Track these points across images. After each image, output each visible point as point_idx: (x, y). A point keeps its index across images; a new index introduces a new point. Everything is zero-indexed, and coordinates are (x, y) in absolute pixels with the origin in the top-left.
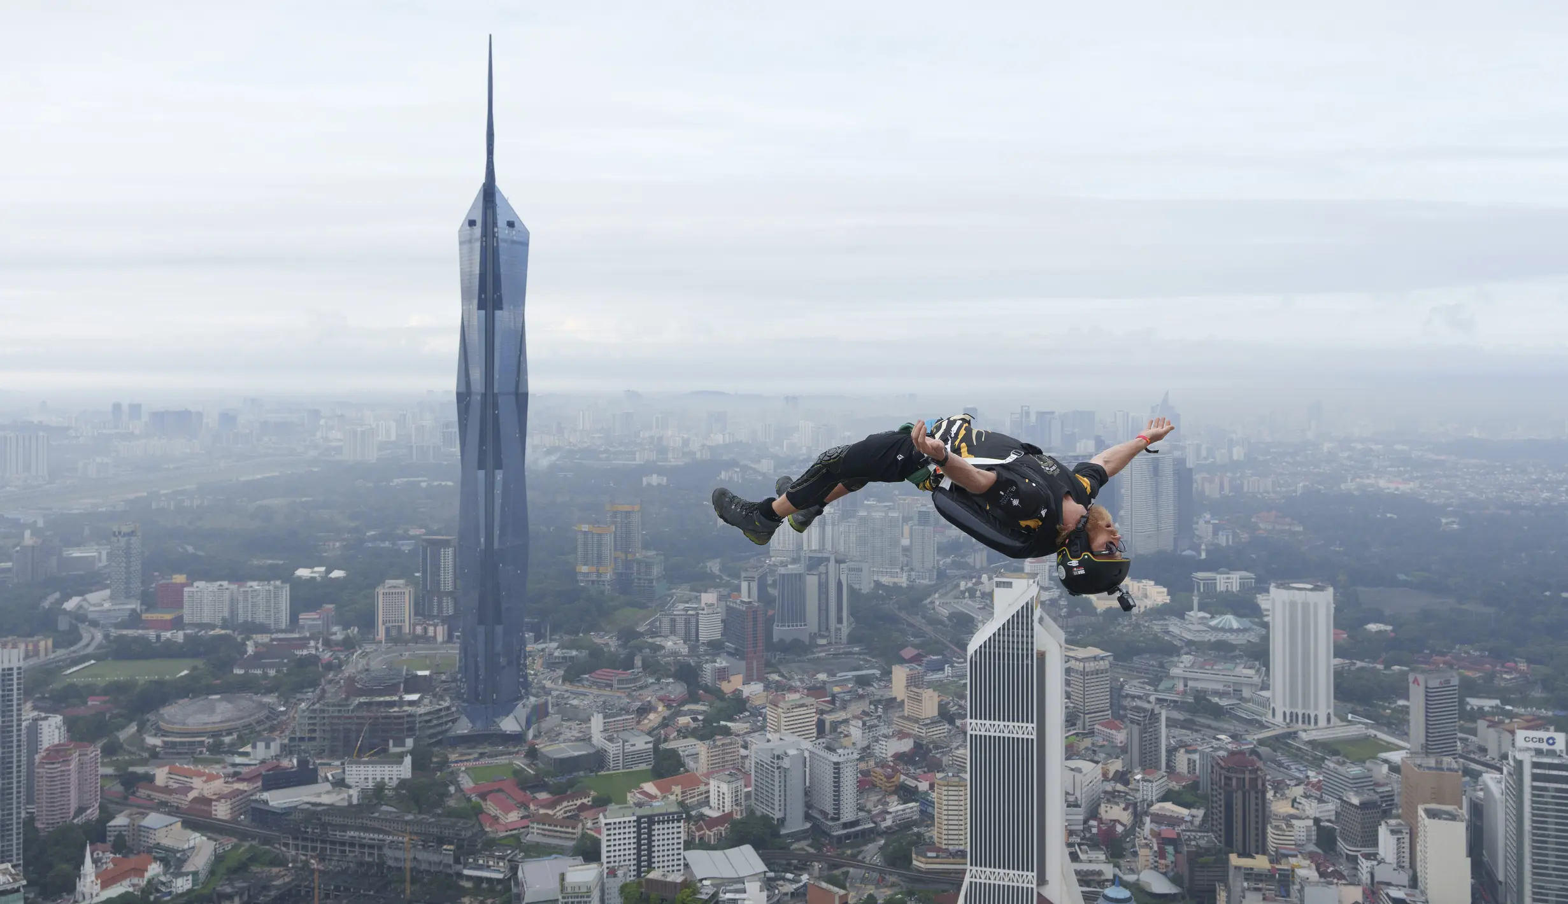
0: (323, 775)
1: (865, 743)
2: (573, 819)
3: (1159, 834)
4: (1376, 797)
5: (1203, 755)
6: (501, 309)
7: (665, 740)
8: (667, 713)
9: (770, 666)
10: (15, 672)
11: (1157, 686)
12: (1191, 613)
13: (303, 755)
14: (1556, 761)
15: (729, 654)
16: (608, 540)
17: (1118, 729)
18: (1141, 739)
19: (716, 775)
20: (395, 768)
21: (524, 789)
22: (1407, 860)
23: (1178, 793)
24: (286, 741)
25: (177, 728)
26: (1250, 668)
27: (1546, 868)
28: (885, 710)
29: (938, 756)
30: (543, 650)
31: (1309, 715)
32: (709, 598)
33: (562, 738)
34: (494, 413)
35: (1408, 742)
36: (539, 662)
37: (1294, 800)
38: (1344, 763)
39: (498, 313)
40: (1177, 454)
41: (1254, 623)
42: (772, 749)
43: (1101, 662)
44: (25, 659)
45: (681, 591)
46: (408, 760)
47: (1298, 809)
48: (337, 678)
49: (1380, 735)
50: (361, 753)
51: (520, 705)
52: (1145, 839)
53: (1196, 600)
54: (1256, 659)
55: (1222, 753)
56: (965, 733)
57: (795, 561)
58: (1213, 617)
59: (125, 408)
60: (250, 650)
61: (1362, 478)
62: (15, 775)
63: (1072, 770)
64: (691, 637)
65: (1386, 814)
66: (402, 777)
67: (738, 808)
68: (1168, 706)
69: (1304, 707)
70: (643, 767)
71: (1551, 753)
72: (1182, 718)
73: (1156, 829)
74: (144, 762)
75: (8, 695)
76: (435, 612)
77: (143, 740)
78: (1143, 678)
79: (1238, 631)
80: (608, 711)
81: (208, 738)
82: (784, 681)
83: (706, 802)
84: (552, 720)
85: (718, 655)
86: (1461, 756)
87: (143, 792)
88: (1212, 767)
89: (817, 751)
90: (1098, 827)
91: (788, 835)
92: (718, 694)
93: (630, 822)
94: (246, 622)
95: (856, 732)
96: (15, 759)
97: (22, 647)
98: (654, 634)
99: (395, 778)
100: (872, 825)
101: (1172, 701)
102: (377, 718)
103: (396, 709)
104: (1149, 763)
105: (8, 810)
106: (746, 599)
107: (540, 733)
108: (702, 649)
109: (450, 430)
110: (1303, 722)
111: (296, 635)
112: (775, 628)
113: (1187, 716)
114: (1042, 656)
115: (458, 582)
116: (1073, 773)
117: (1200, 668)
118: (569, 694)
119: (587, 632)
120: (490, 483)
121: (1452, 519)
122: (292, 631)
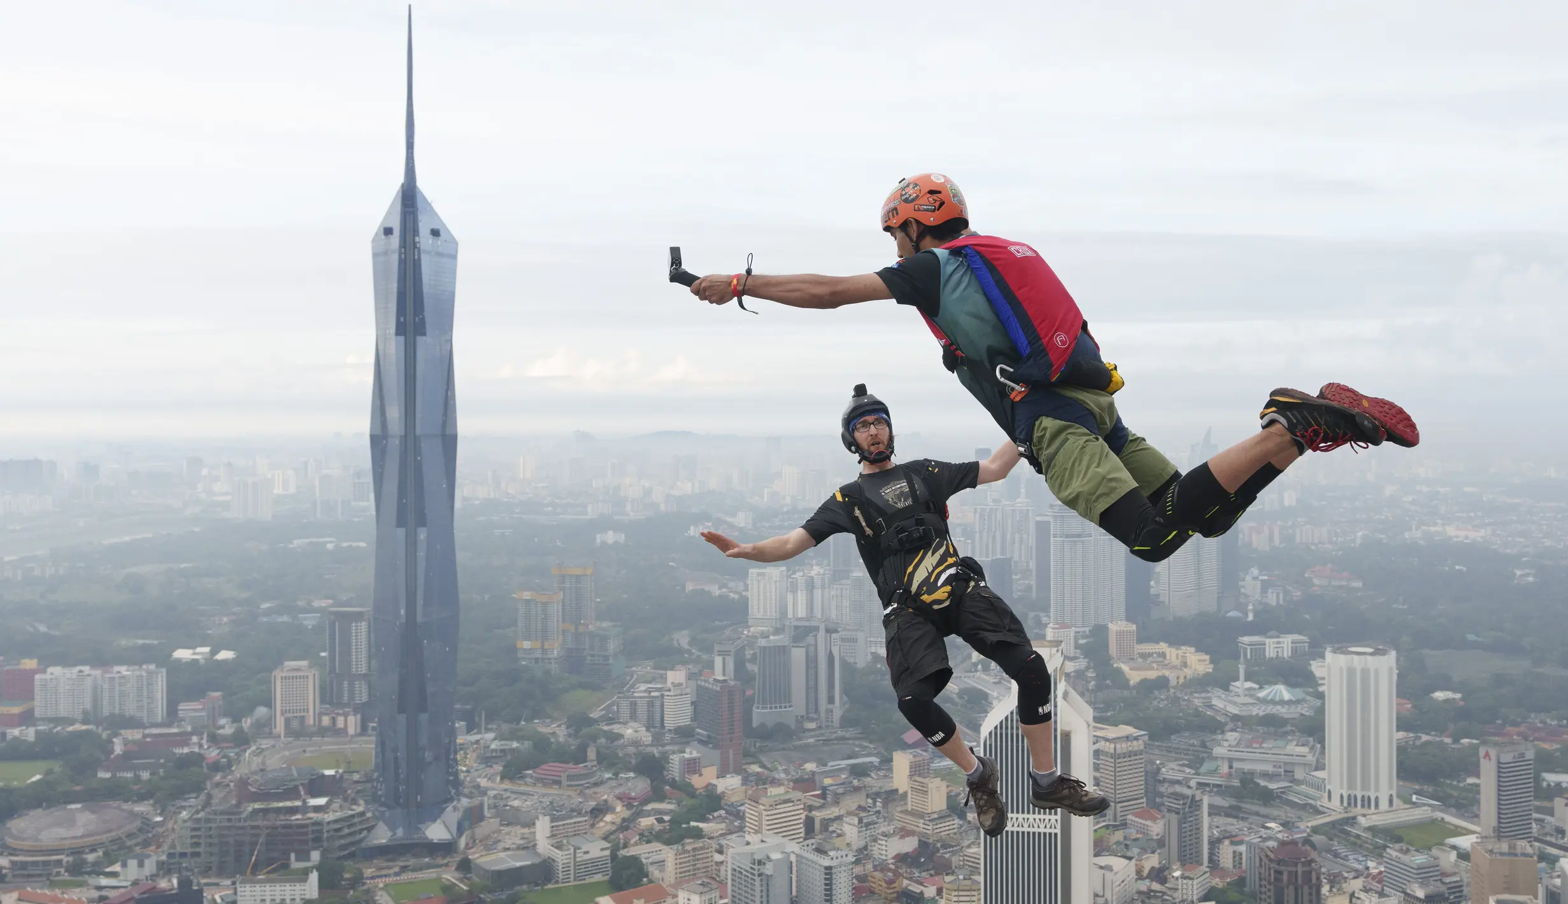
0: (209, 897)
1: (862, 844)
4: (1443, 888)
5: (1250, 846)
6: (424, 334)
7: (625, 846)
8: (627, 814)
9: (750, 756)
11: (1198, 768)
12: (1237, 684)
13: (185, 873)
15: (701, 742)
16: (555, 609)
17: (1154, 819)
18: (1180, 828)
19: (685, 885)
20: (298, 886)
23: (1223, 891)
24: (164, 858)
25: (27, 844)
26: (1303, 745)
28: (885, 804)
29: (947, 856)
30: (477, 742)
31: (1369, 798)
32: (676, 676)
33: (501, 846)
34: (415, 459)
35: (1478, 824)
36: (472, 757)
37: (1352, 895)
38: (1408, 851)
39: (421, 339)
41: (1308, 694)
42: (752, 854)
43: (1135, 743)
45: (645, 668)
46: (314, 877)
48: (226, 781)
49: (1448, 818)
50: (255, 869)
51: (450, 809)
53: (1242, 669)
54: (1310, 735)
55: (1271, 844)
57: (777, 631)
58: (1261, 688)
60: (118, 749)
61: (1428, 525)
64: (654, 723)
66: (308, 897)
68: (1211, 791)
69: (1363, 789)
70: (598, 878)
72: (1226, 804)
76: (346, 699)
78: (1183, 759)
79: (1290, 702)
80: (556, 813)
81: (67, 855)
82: (766, 772)
84: (490, 825)
85: (687, 743)
86: (1537, 840)
88: (1261, 860)
89: (805, 854)
92: (688, 790)
94: (112, 715)
95: (850, 831)
98: (611, 721)
101: (1216, 786)
102: (275, 828)
103: (299, 816)
104: (1188, 857)
106: (721, 678)
107: (474, 841)
108: (668, 737)
110: (1363, 806)
111: (175, 730)
112: (755, 710)
113: (1233, 802)
114: (1067, 737)
115: (373, 662)
116: (1103, 871)
117: (1248, 747)
118: (508, 794)
119: (530, 719)
120: (411, 543)
121: (1527, 571)
122: (170, 725)
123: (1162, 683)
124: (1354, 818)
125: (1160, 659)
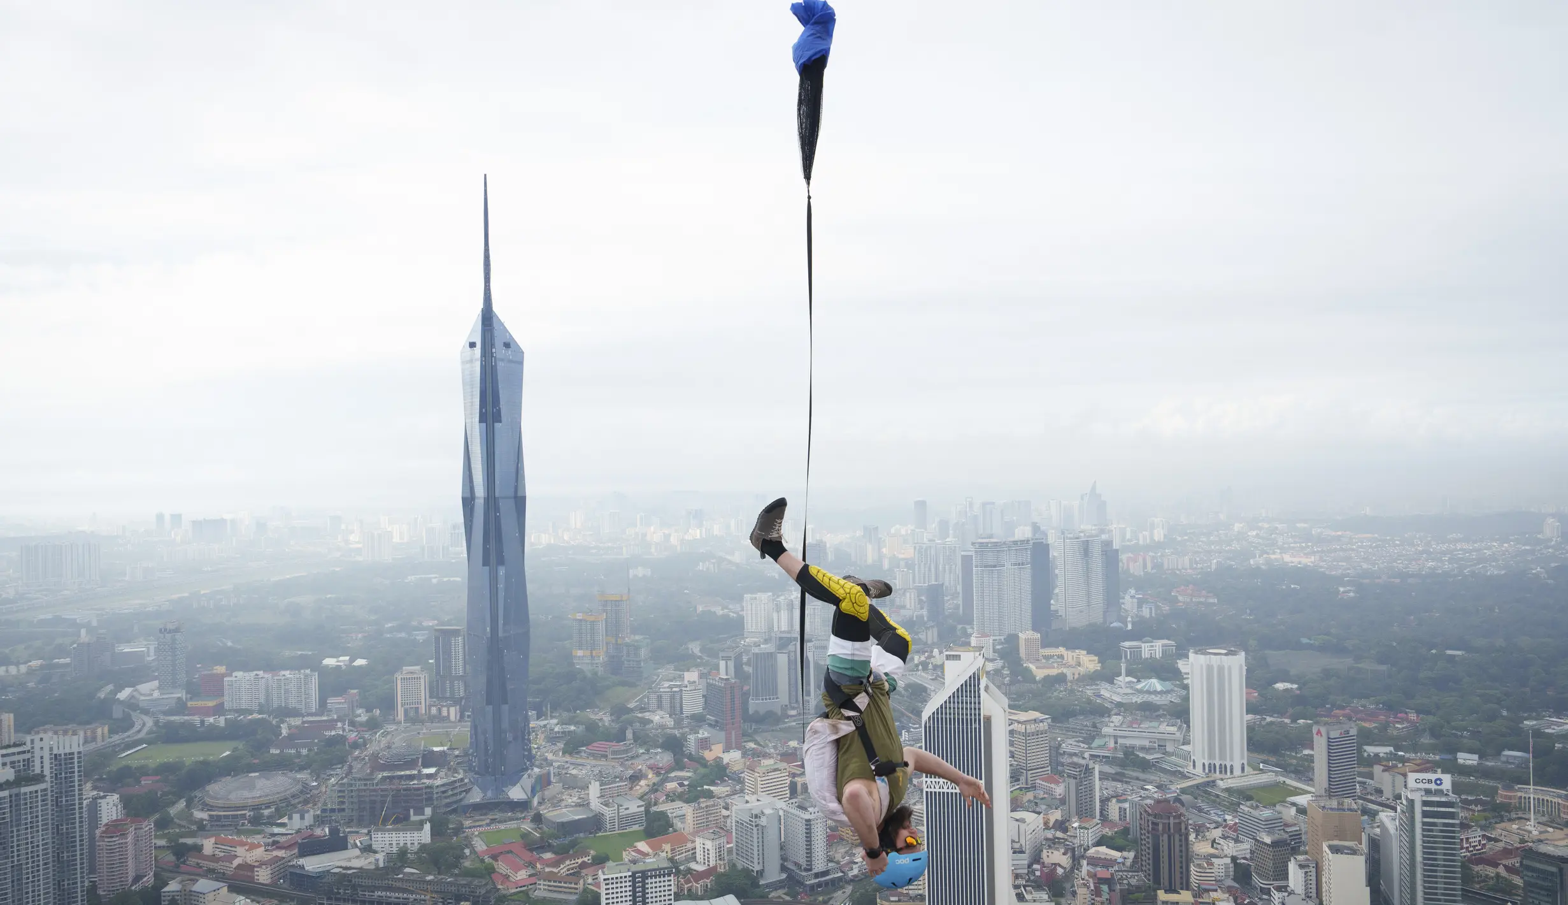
0: (352, 842)
2: (576, 875)
3: (1095, 875)
4: (1286, 836)
5: (1133, 804)
6: (500, 422)
7: (655, 804)
8: (656, 779)
9: (747, 736)
10: (76, 756)
11: (1091, 743)
12: (1120, 678)
13: (334, 824)
14: (1443, 799)
15: (710, 725)
16: (601, 627)
17: (1057, 783)
18: (1077, 790)
19: (701, 834)
20: (416, 834)
21: (531, 850)
22: (1314, 891)
23: (1112, 838)
24: (319, 812)
25: (220, 803)
26: (1173, 726)
27: (1436, 894)
30: (545, 726)
31: (1225, 766)
32: (691, 676)
33: (563, 804)
34: (495, 514)
35: (1313, 786)
36: (541, 736)
37: (1214, 841)
38: (1257, 807)
39: (497, 425)
40: (1104, 537)
41: (1175, 686)
42: (751, 809)
43: (1041, 724)
44: (83, 745)
45: (667, 670)
46: (427, 827)
47: (1217, 849)
48: (363, 756)
49: (1288, 781)
50: (385, 821)
51: (526, 776)
52: (1083, 879)
53: (1123, 667)
54: (1178, 717)
55: (1149, 802)
56: (922, 791)
57: (766, 641)
58: (1139, 681)
59: (167, 518)
60: (285, 732)
61: (1268, 553)
62: (78, 848)
63: (1017, 820)
64: (675, 710)
65: (1295, 851)
66: (423, 842)
67: (722, 863)
68: (1101, 761)
69: (1221, 759)
70: (636, 828)
71: (1439, 792)
72: (1113, 772)
73: (1092, 870)
74: (192, 834)
75: (71, 777)
76: (448, 695)
77: (192, 814)
78: (1077, 737)
79: (1161, 693)
80: (602, 779)
81: (250, 811)
82: (760, 748)
83: (693, 858)
84: (555, 788)
85: (700, 727)
86: (1360, 798)
87: (192, 861)
88: (1141, 814)
89: (791, 810)
90: (1042, 871)
91: (767, 886)
92: (702, 762)
93: (625, 877)
94: (280, 707)
96: (78, 834)
97: (82, 734)
98: (643, 710)
99: (416, 844)
100: (841, 874)
101: (1104, 757)
102: (398, 791)
103: (416, 782)
104: (1084, 812)
105: (73, 879)
106: (724, 677)
107: (544, 800)
108: (686, 722)
109: (457, 531)
110: (1221, 772)
111: (325, 718)
112: (751, 701)
113: (1119, 770)
114: (988, 720)
115: (467, 666)
116: (1018, 823)
117: (1129, 727)
118: (568, 765)
119: (583, 709)
120: (493, 579)
121: (1349, 588)
122: (322, 715)
123: (1061, 679)
124: (1214, 782)
125: (1059, 660)
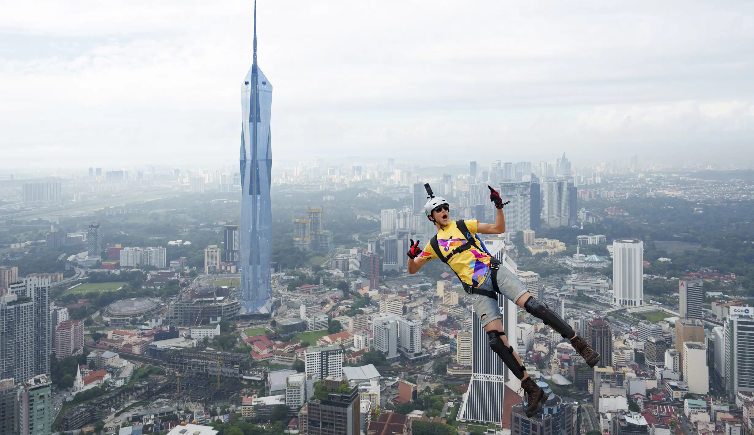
0: (181, 334)
1: (425, 317)
2: (292, 352)
3: (562, 357)
4: (664, 339)
6: (260, 122)
7: (334, 317)
8: (334, 304)
9: (381, 282)
10: (47, 289)
11: (560, 288)
12: (576, 255)
13: (172, 325)
14: (749, 321)
15: (363, 277)
16: (308, 225)
19: (356, 332)
20: (213, 330)
21: (270, 340)
22: (678, 368)
24: (165, 319)
25: (117, 313)
26: (604, 280)
27: (745, 371)
28: (434, 302)
29: (459, 322)
30: (279, 276)
31: (632, 301)
32: (354, 251)
33: (287, 316)
34: (256, 169)
35: (678, 312)
36: (277, 281)
37: (625, 341)
38: (648, 323)
39: (258, 124)
40: (569, 181)
41: (606, 259)
42: (382, 320)
43: (534, 278)
44: (51, 283)
45: (341, 248)
46: (218, 327)
47: (626, 345)
48: (187, 290)
49: (665, 310)
50: (197, 323)
51: (268, 302)
52: (555, 359)
53: (578, 248)
54: (607, 276)
55: (590, 319)
56: (471, 312)
57: (393, 234)
58: (586, 256)
59: (94, 170)
60: (149, 278)
61: (656, 190)
62: (47, 334)
63: (521, 328)
64: (345, 269)
65: (668, 347)
66: (216, 334)
67: (367, 347)
68: (566, 298)
69: (629, 297)
70: (323, 329)
71: (747, 317)
72: (572, 303)
73: (560, 355)
74: (103, 329)
75: (44, 299)
76: (230, 260)
77: (102, 319)
78: (553, 285)
79: (598, 262)
80: (308, 304)
81: (131, 317)
82: (388, 289)
83: (353, 345)
84: (283, 308)
85: (357, 277)
86: (704, 319)
87: (102, 342)
88: (586, 326)
89: (403, 321)
90: (533, 354)
91: (390, 360)
92: (358, 295)
93: (318, 354)
94: (147, 265)
95: (420, 312)
96: (47, 328)
97: (50, 277)
98: (328, 268)
99: (213, 335)
100: (428, 355)
101: (567, 296)
102: (204, 308)
103: (213, 304)
105: (44, 350)
106: (370, 252)
107: (277, 314)
108: (350, 275)
109: (237, 177)
110: (629, 304)
111: (169, 271)
112: (384, 265)
113: (575, 302)
115: (240, 246)
116: (521, 329)
117: (580, 280)
118: (290, 296)
119: (298, 268)
120: (255, 201)
121: (700, 208)
122: (167, 269)
123: (545, 254)
124: (625, 309)
125: (545, 245)
